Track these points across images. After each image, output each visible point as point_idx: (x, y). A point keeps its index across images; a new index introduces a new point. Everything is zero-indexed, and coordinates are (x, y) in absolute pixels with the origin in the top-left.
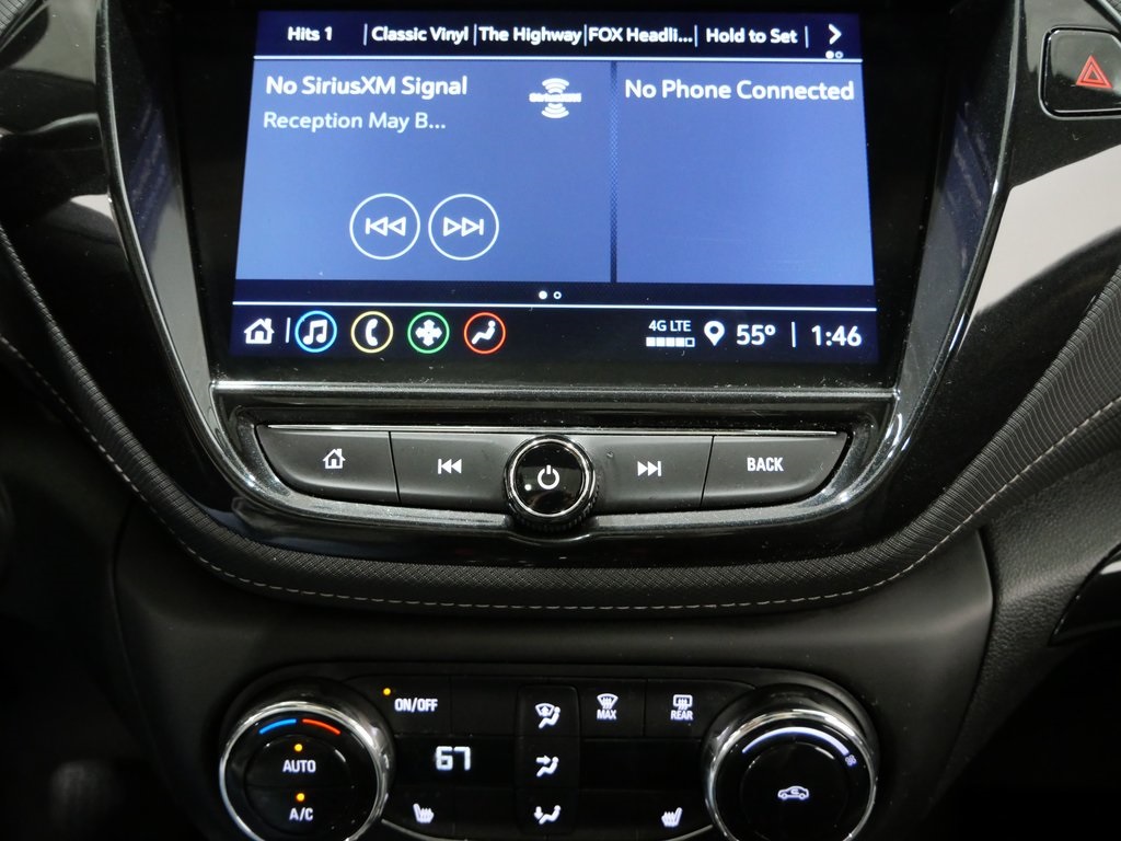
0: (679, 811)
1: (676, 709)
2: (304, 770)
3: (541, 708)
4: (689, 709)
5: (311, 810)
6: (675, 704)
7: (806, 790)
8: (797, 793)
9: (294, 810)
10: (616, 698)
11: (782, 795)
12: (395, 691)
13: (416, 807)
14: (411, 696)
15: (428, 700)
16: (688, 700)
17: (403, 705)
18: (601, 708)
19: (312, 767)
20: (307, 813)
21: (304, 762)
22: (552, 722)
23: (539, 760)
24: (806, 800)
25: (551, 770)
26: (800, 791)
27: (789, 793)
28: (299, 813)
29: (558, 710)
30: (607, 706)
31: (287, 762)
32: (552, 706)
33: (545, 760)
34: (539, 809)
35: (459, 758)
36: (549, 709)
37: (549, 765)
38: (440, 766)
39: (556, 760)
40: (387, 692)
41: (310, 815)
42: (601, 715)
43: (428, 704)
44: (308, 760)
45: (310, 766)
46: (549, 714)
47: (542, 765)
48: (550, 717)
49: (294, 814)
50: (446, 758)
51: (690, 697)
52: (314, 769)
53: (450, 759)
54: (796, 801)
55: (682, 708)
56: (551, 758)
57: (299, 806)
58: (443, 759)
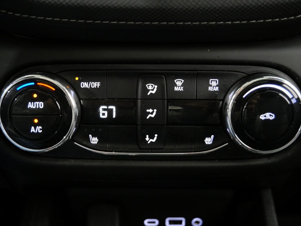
0: (213, 136)
1: (211, 86)
2: (38, 107)
3: (148, 86)
4: (217, 86)
5: (41, 128)
6: (210, 84)
7: (273, 115)
8: (269, 116)
9: (33, 128)
10: (183, 81)
11: (262, 117)
12: (81, 79)
13: (90, 136)
14: (88, 81)
15: (96, 83)
16: (216, 81)
17: (85, 85)
18: (176, 85)
19: (41, 106)
20: (39, 129)
21: (38, 103)
22: (154, 92)
23: (148, 111)
24: (273, 119)
25: (153, 116)
26: (271, 115)
27: (265, 116)
28: (35, 129)
29: (156, 87)
30: (179, 85)
31: (30, 103)
32: (154, 85)
33: (151, 111)
34: (147, 136)
35: (110, 112)
36: (152, 86)
37: (152, 113)
38: (101, 116)
39: (155, 110)
40: (77, 79)
41: (40, 129)
42: (176, 89)
43: (96, 85)
44: (40, 102)
45: (40, 105)
46: (152, 89)
47: (149, 113)
48: (153, 90)
49: (33, 130)
50: (104, 112)
51: (217, 80)
52: (42, 107)
53: (106, 113)
54: (268, 120)
55: (214, 85)
56: (153, 110)
57: (35, 125)
58: (103, 113)
